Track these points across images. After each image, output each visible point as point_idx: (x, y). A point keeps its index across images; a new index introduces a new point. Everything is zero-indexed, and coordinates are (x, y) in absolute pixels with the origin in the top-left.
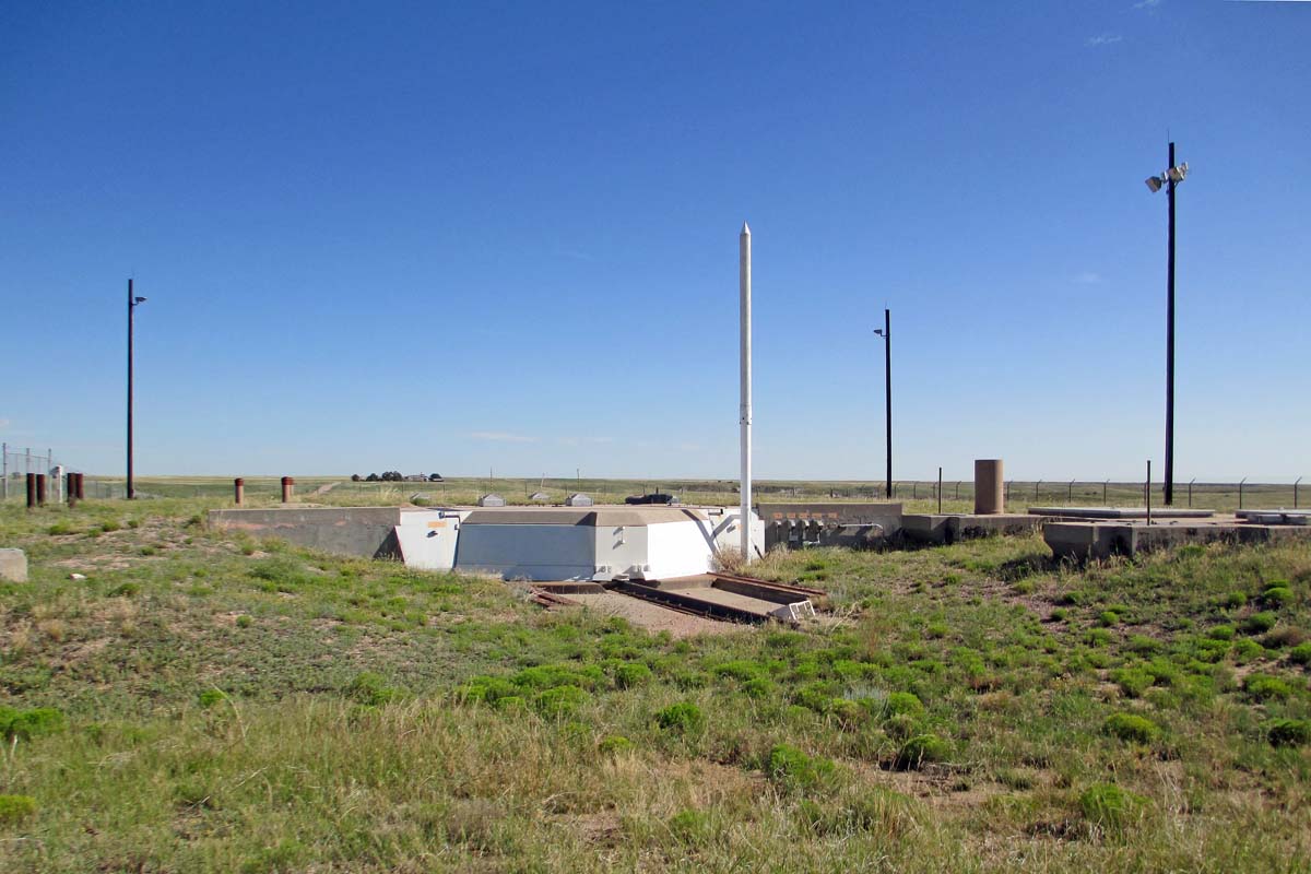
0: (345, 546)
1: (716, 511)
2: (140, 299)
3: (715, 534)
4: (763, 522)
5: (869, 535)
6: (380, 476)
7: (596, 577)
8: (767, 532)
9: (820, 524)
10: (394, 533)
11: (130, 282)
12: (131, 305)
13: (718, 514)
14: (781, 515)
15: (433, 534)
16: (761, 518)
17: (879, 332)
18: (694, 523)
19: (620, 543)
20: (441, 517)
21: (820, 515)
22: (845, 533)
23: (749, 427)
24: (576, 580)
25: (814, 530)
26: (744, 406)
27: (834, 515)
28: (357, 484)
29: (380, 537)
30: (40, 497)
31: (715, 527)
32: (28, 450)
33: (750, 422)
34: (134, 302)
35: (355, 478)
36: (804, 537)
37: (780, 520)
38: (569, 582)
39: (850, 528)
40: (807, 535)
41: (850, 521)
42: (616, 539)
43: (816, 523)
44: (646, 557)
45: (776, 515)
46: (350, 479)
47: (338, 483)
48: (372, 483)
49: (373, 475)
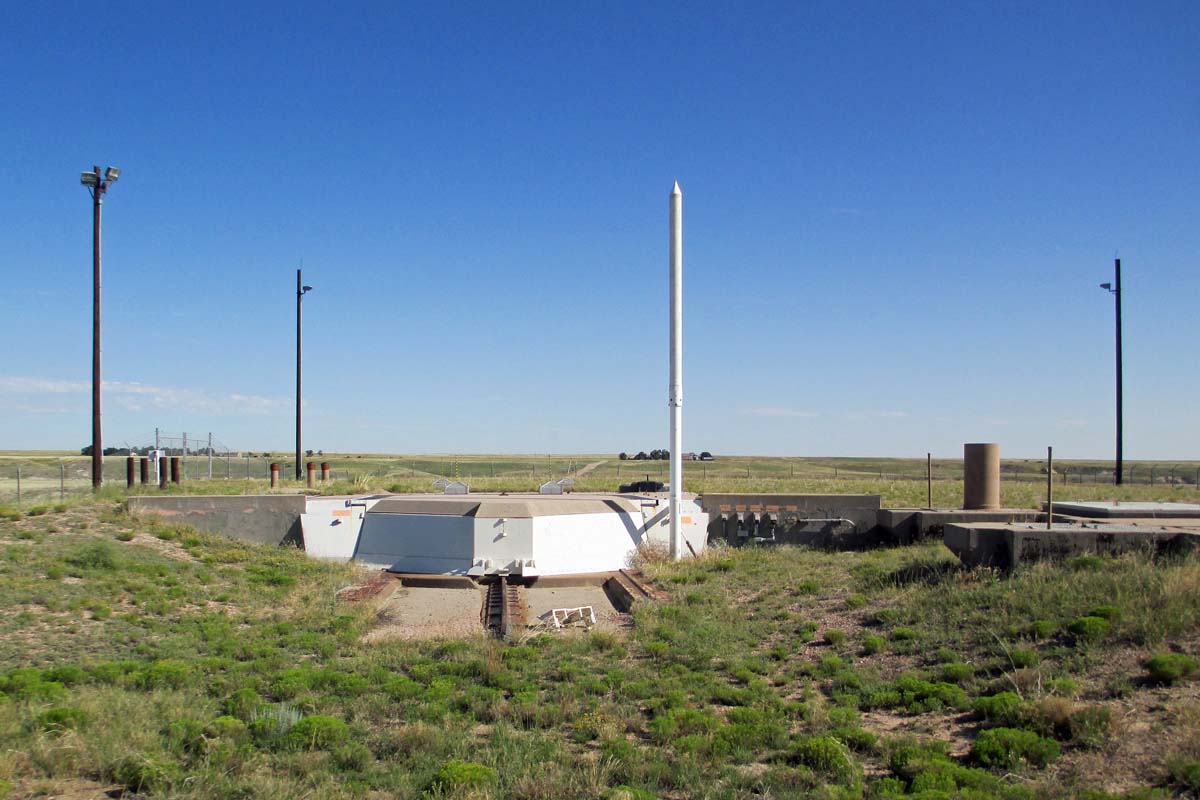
0: (253, 533)
1: (650, 502)
2: (307, 288)
3: (646, 527)
4: (707, 515)
5: (835, 532)
6: (648, 454)
7: (472, 572)
8: (710, 528)
9: (774, 517)
10: (298, 521)
11: (299, 272)
12: (299, 294)
13: (653, 506)
14: (728, 508)
15: (336, 523)
16: (705, 510)
17: (1107, 286)
18: (615, 515)
19: (501, 536)
20: (347, 505)
21: (777, 507)
22: (807, 529)
23: (679, 411)
24: (454, 574)
25: (766, 525)
26: (673, 385)
27: (794, 509)
28: (625, 463)
29: (286, 525)
30: (175, 478)
31: (647, 520)
32: (185, 434)
33: (679, 403)
34: (302, 291)
35: (623, 457)
36: (756, 533)
37: (725, 512)
38: (447, 575)
39: (814, 523)
40: (759, 531)
41: (813, 515)
42: (496, 532)
43: (769, 517)
44: (530, 551)
45: (723, 507)
46: (618, 457)
47: (604, 462)
48: (641, 462)
49: (642, 453)
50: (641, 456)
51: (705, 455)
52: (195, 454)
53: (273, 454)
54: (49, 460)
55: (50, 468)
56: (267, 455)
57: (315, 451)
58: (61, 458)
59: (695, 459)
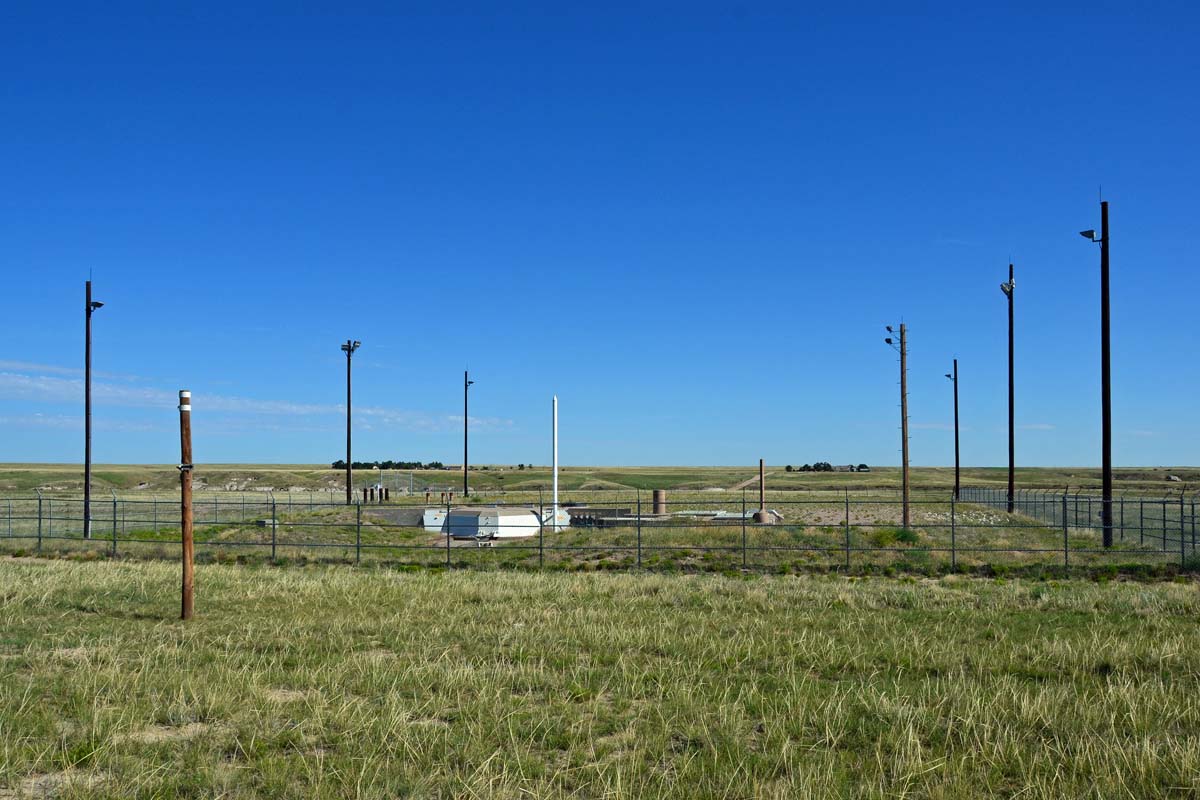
0: (406, 522)
6: (813, 466)
8: (571, 521)
9: (593, 517)
13: (550, 512)
16: (569, 514)
21: (595, 513)
25: (590, 520)
27: (600, 514)
28: (791, 475)
35: (789, 469)
36: (587, 523)
37: (576, 515)
41: (607, 516)
42: (486, 521)
44: (498, 529)
46: (784, 468)
47: (772, 473)
48: (805, 473)
49: (806, 465)
50: (806, 468)
51: (862, 466)
52: (426, 468)
53: (491, 467)
54: (307, 473)
55: (307, 480)
56: (485, 468)
57: (526, 465)
58: (316, 472)
59: (853, 471)
